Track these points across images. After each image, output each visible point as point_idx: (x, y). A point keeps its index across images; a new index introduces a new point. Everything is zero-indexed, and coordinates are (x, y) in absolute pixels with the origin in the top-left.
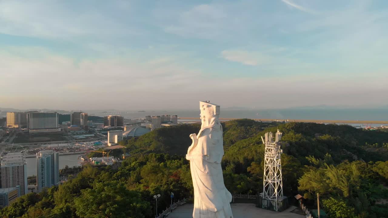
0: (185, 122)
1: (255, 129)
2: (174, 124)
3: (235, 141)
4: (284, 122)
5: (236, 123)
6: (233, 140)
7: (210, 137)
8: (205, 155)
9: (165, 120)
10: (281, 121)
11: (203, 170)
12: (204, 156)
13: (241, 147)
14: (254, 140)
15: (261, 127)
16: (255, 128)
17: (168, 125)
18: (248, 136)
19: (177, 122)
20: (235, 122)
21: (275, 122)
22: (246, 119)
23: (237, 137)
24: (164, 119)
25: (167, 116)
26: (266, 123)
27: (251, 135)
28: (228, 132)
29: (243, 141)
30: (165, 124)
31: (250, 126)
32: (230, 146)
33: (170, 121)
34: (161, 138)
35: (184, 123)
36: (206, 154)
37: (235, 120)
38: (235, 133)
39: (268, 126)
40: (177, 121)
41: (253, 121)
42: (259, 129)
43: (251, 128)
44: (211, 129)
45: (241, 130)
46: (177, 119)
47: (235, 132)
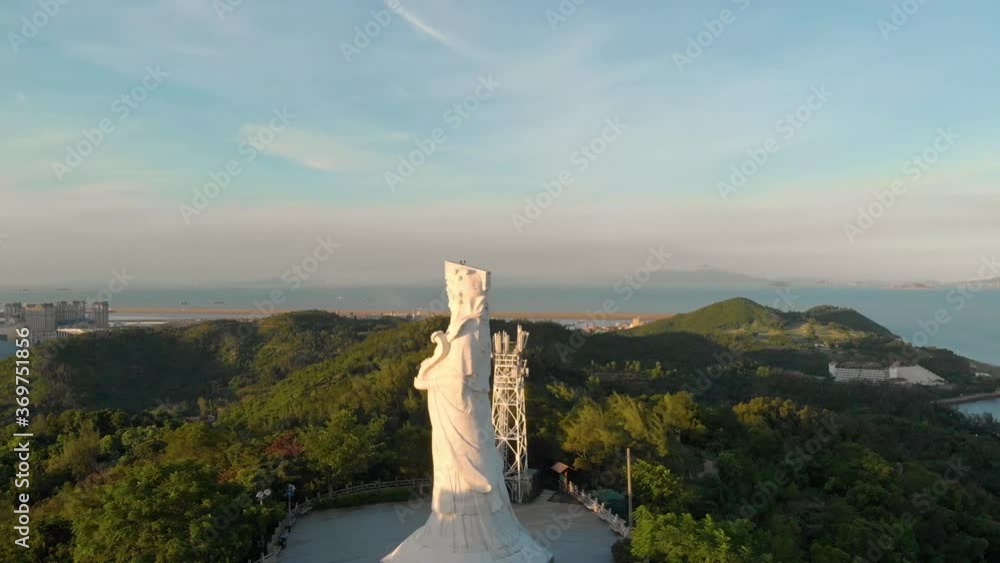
0: (133, 321)
1: (341, 336)
2: (99, 327)
3: (287, 371)
4: (409, 317)
5: (290, 322)
6: (283, 369)
7: (477, 336)
8: (469, 376)
9: (68, 316)
10: (404, 315)
11: (461, 407)
12: (466, 378)
13: (311, 384)
14: (345, 366)
15: (358, 329)
16: (340, 333)
17: (80, 331)
18: (321, 355)
19: (108, 321)
20: (285, 320)
21: (389, 317)
22: (316, 311)
23: (293, 360)
24: (62, 314)
25: (75, 302)
26: (367, 321)
27: (331, 351)
28: (267, 347)
29: (309, 368)
30: (71, 327)
31: (325, 328)
32: (274, 384)
33: (84, 319)
34: (60, 370)
35: (128, 324)
36: (469, 372)
37: (286, 314)
38: (286, 349)
39: (375, 328)
40: (107, 317)
41: (334, 316)
42: (350, 336)
43: (331, 333)
44: (478, 321)
45: (303, 340)
46: (106, 312)
47: (286, 347)
